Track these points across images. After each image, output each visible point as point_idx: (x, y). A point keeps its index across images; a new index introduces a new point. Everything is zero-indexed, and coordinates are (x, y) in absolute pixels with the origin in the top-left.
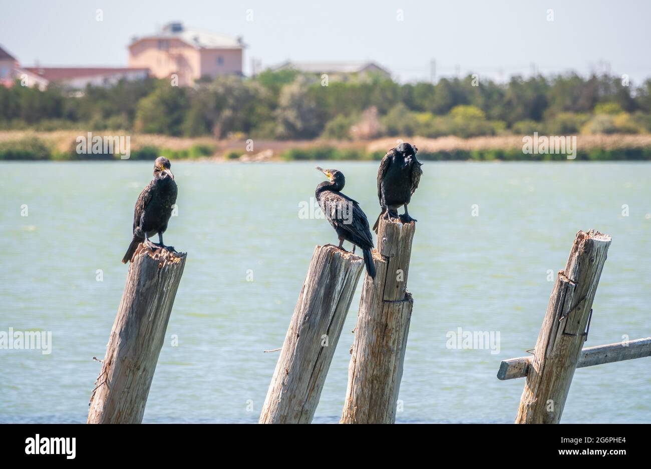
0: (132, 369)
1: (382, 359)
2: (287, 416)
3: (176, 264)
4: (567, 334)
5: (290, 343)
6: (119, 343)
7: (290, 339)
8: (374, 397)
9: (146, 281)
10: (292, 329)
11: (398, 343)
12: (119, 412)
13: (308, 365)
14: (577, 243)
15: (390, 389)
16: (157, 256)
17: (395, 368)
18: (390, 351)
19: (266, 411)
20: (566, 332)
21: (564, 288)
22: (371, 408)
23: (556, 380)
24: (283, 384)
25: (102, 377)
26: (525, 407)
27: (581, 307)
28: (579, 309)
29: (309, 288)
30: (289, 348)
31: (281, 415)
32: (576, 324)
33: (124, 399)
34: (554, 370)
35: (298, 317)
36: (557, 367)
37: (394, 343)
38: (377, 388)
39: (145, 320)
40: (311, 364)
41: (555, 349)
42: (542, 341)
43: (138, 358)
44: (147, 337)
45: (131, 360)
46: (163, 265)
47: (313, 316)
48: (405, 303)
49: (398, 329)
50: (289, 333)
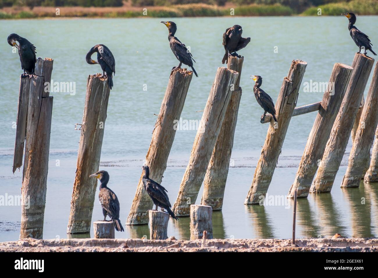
0: (172, 118)
1: (230, 114)
2: (207, 138)
3: (190, 75)
4: (288, 104)
5: (208, 108)
6: (166, 108)
7: (208, 106)
8: (226, 131)
9: (178, 82)
10: (209, 102)
11: (236, 107)
12: (166, 136)
13: (216, 117)
14: (293, 65)
15: (233, 127)
16: (182, 72)
17: (235, 118)
18: (233, 111)
19: (198, 136)
20: (288, 103)
21: (287, 84)
22: (225, 135)
23: (284, 123)
24: (206, 125)
25: (158, 123)
26: (270, 135)
27: (295, 92)
28: (294, 93)
29: (216, 85)
30: (208, 110)
31: (205, 138)
32: (292, 99)
33: (168, 131)
34: (283, 119)
35: (212, 97)
36: (284, 118)
37: (234, 108)
38: (227, 127)
39: (177, 98)
40: (217, 116)
41: (283, 110)
42: (278, 107)
43: (174, 114)
44: (178, 106)
45: (171, 115)
46: (185, 75)
47: (218, 97)
48: (239, 91)
49: (236, 102)
50: (207, 103)
